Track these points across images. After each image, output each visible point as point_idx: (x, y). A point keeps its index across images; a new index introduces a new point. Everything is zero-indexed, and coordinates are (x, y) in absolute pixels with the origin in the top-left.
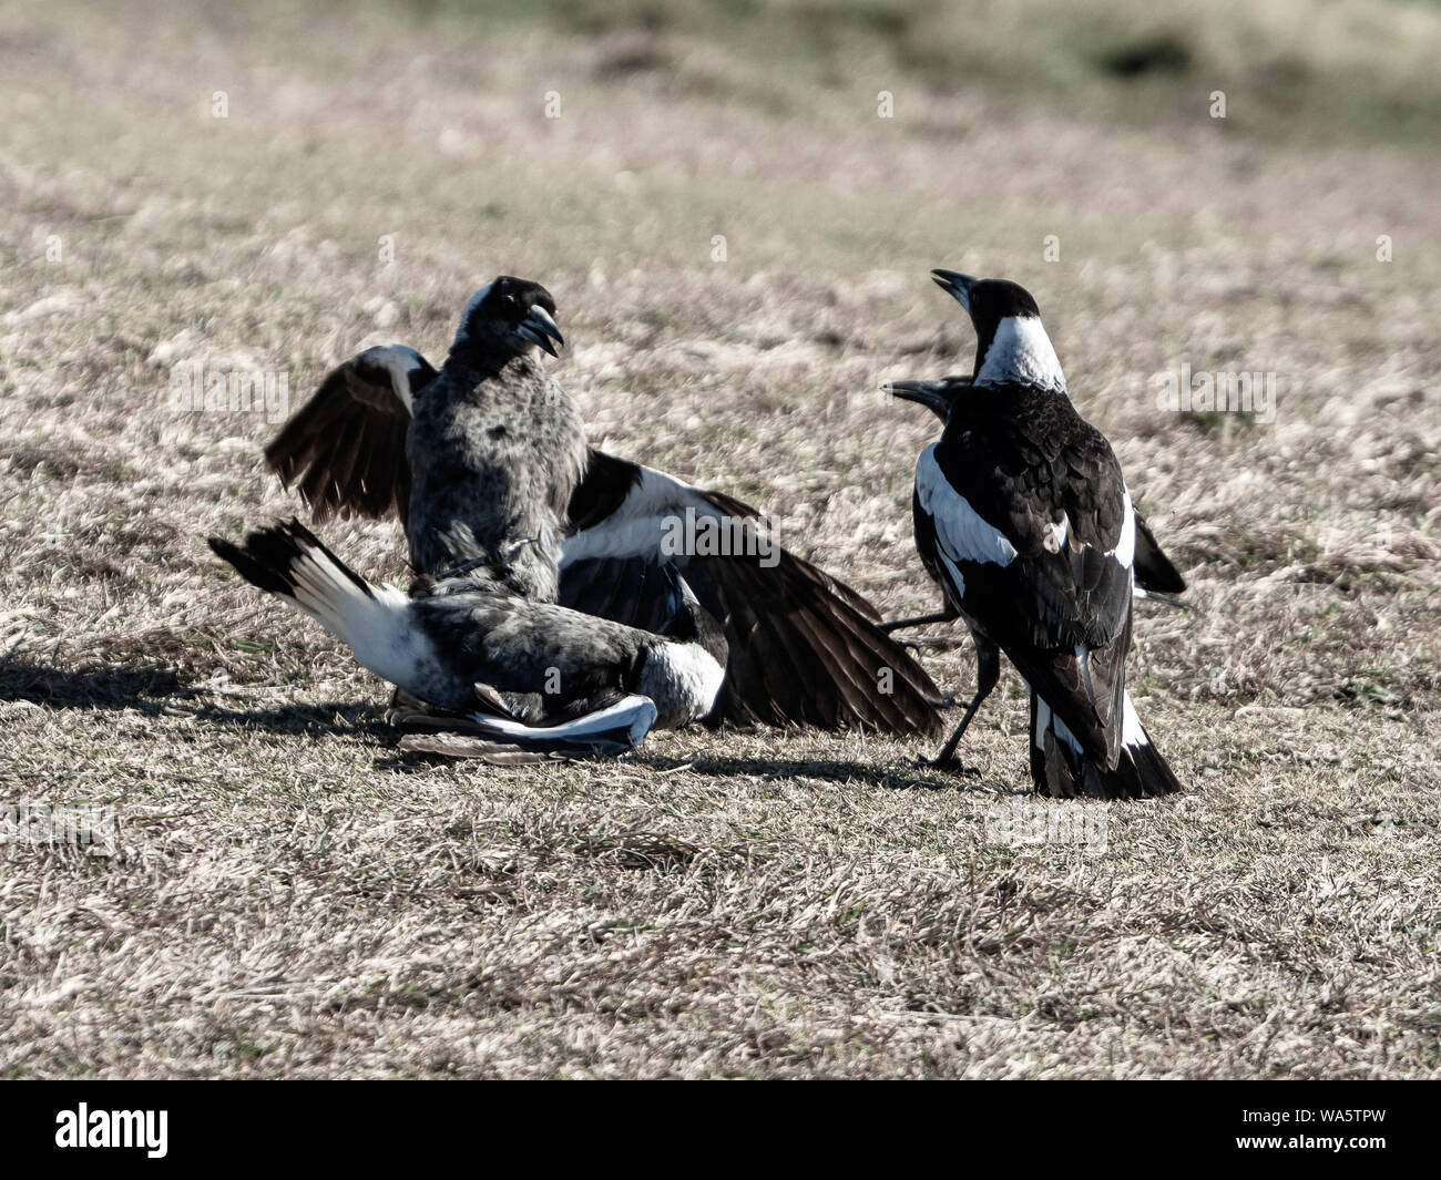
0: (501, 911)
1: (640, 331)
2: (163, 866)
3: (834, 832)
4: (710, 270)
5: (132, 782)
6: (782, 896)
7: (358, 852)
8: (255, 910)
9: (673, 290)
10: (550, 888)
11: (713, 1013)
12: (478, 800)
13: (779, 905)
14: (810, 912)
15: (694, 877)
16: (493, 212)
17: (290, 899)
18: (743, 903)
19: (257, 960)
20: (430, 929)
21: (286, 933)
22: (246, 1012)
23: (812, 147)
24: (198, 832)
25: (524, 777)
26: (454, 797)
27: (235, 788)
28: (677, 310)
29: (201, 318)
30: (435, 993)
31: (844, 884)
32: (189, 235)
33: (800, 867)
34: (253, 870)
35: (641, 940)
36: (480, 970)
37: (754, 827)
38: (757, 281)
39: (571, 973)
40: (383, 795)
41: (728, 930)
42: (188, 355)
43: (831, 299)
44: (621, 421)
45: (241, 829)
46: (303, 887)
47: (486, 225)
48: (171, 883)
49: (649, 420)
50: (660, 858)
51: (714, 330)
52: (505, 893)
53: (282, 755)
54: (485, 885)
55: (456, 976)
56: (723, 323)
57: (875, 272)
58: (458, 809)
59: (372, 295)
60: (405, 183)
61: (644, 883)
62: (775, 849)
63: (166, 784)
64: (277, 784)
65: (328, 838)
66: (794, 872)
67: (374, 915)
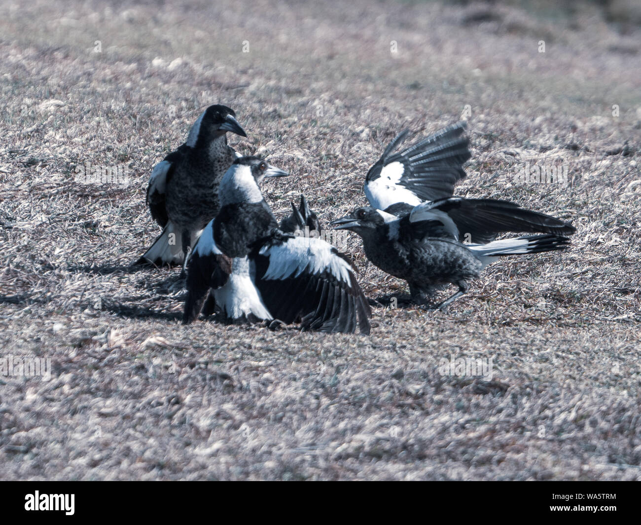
0: (417, 413)
1: (484, 142)
2: (259, 390)
3: (574, 379)
4: (517, 115)
5: (246, 351)
6: (549, 408)
7: (351, 385)
8: (302, 411)
9: (499, 124)
10: (440, 403)
11: (517, 463)
12: (407, 361)
13: (548, 413)
14: (563, 416)
15: (508, 399)
16: (415, 86)
17: (319, 406)
18: (531, 411)
19: (303, 435)
20: (385, 421)
21: (317, 422)
22: (298, 459)
23: (565, 58)
24: (276, 375)
25: (428, 351)
26: (395, 360)
27: (293, 354)
28: (502, 133)
29: (279, 134)
30: (386, 452)
31: (579, 403)
32: (274, 96)
33: (558, 395)
34: (302, 392)
35: (482, 429)
36: (407, 441)
37: (536, 376)
38: (538, 120)
39: (450, 442)
40: (362, 358)
41: (524, 424)
42: (273, 152)
43: (574, 129)
44: (475, 185)
45: (296, 373)
46: (325, 401)
47: (413, 93)
48: (263, 398)
49: (488, 184)
50: (492, 389)
51: (519, 143)
52: (419, 405)
53: (315, 339)
54: (410, 401)
55: (395, 444)
56: (523, 140)
57: (594, 117)
58: (397, 366)
59: (359, 125)
60: (374, 73)
61: (484, 401)
62: (546, 387)
63: (261, 352)
64: (313, 352)
65: (336, 378)
66: (555, 397)
67: (358, 414)
